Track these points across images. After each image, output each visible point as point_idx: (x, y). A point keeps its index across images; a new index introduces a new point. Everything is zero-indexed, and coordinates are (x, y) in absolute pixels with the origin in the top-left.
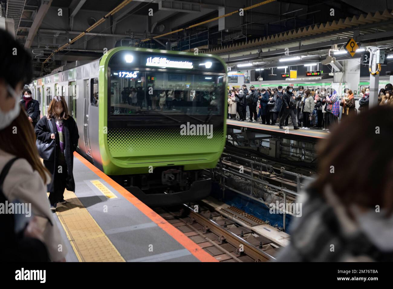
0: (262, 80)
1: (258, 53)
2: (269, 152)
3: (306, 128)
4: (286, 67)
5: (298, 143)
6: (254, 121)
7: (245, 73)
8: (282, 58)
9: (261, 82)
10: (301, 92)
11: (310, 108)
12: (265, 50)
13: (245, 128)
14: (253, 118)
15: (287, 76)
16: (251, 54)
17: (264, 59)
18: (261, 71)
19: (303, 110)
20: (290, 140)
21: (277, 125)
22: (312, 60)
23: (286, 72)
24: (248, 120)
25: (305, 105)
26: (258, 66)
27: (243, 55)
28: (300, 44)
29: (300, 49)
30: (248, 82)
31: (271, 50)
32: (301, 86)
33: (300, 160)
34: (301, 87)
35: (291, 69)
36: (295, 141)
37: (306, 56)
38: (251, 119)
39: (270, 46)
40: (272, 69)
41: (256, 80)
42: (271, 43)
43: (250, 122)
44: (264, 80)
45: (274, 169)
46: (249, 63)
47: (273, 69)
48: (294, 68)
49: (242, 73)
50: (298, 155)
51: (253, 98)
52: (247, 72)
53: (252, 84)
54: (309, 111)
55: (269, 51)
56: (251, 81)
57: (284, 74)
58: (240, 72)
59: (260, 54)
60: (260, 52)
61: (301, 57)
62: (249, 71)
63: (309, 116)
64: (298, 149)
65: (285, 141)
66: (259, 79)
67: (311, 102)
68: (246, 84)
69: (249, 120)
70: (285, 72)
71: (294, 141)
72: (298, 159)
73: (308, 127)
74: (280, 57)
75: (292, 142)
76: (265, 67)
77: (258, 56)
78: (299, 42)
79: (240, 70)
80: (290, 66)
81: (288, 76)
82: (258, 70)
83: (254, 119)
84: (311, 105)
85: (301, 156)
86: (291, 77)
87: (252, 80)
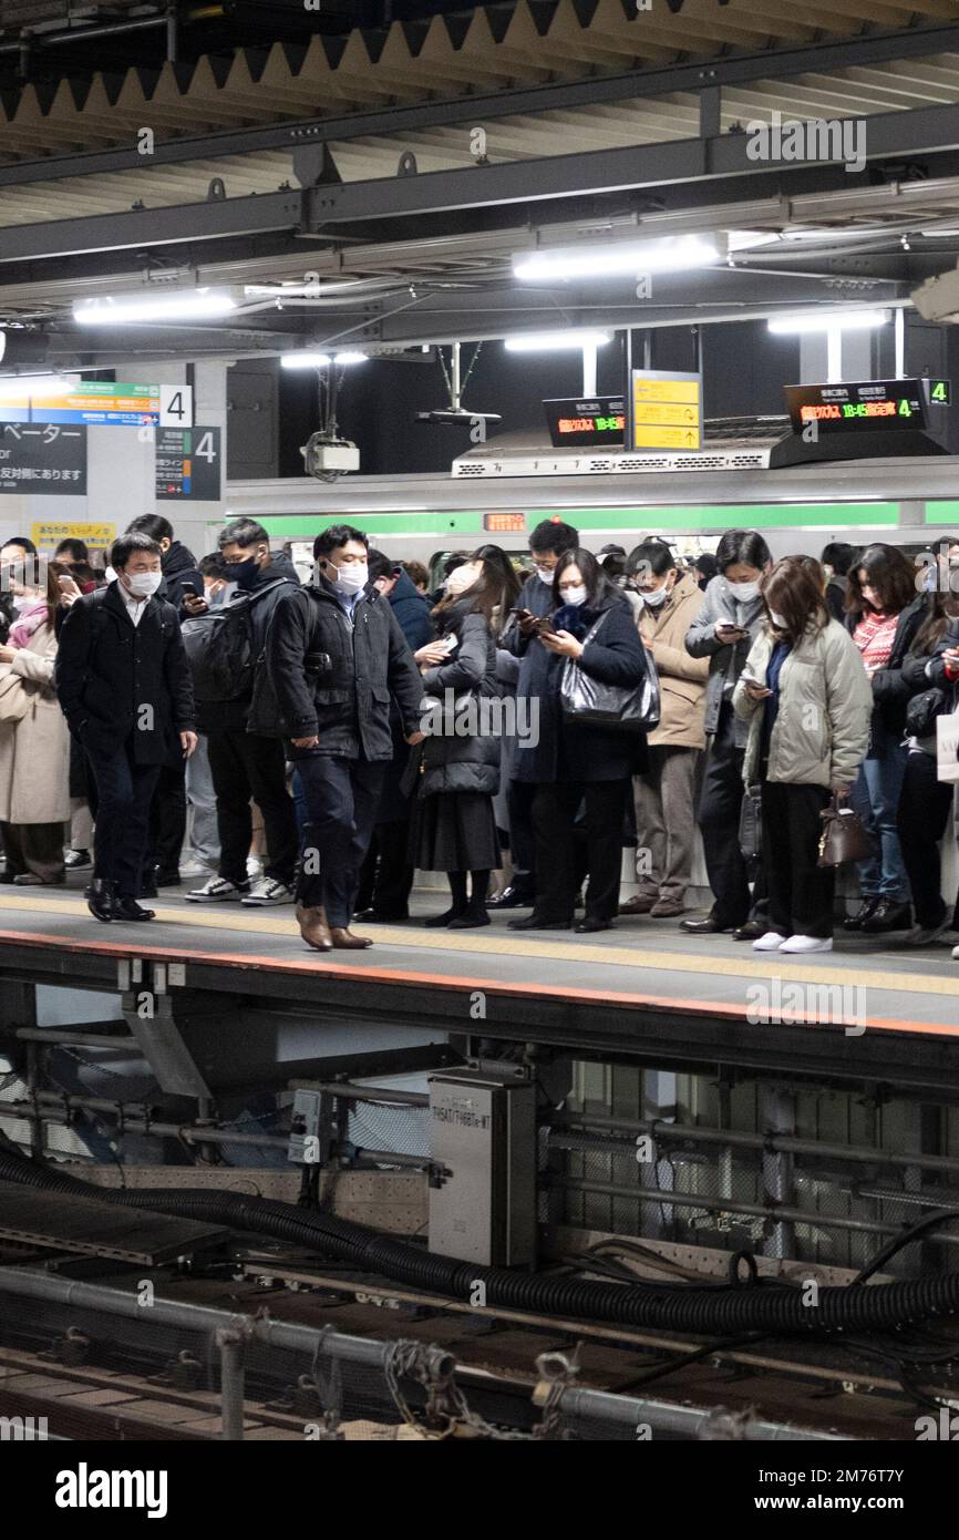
0: (356, 466)
1: (295, 184)
2: (425, 1204)
3: (799, 942)
4: (588, 343)
5: (725, 1099)
6: (261, 889)
7: (167, 393)
8: (539, 243)
9: (342, 485)
10: (748, 591)
11: (833, 747)
12: (362, 165)
13: (160, 971)
14: (253, 865)
15: (602, 424)
16: (217, 197)
17: (357, 254)
18: (333, 373)
19: (761, 767)
20: (648, 1073)
21: (500, 921)
22: (832, 280)
23: (590, 391)
24: (200, 880)
25: (782, 712)
26: (301, 325)
27: (138, 208)
28: (711, 116)
29: (707, 172)
30: (203, 486)
31: (428, 162)
32: (740, 536)
33: (744, 1269)
34: (744, 548)
35: (639, 365)
36: (695, 1079)
37: (773, 237)
38: (232, 868)
39: (419, 129)
40: (448, 350)
41: (292, 466)
42: (431, 94)
43: (218, 899)
44: (369, 466)
45: (467, 1382)
46: (204, 290)
47: (467, 349)
48: (669, 352)
49: (129, 396)
50: (725, 1223)
51: (247, 651)
52: (190, 380)
53: (242, 499)
54: (819, 774)
55: (407, 174)
56: (230, 477)
57: (572, 414)
58: (109, 376)
59: (316, 202)
60: (311, 182)
61: (722, 243)
62: (214, 374)
63: (818, 828)
64: (727, 1163)
65: (589, 1082)
66: (316, 456)
67: (836, 683)
68: (171, 511)
69: (214, 881)
70: (580, 390)
71: (684, 1077)
72: (727, 1255)
73: (811, 934)
74: (520, 233)
75: (667, 1087)
76: (376, 332)
77: (297, 215)
78: (697, 99)
79: (118, 358)
80: (629, 327)
81: (616, 424)
82: (301, 361)
83: (268, 871)
84: (838, 712)
85: (757, 1231)
86: (642, 436)
87: (239, 471)
